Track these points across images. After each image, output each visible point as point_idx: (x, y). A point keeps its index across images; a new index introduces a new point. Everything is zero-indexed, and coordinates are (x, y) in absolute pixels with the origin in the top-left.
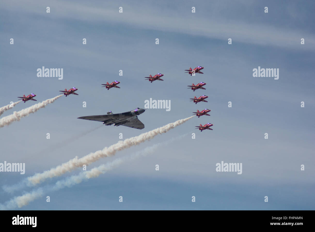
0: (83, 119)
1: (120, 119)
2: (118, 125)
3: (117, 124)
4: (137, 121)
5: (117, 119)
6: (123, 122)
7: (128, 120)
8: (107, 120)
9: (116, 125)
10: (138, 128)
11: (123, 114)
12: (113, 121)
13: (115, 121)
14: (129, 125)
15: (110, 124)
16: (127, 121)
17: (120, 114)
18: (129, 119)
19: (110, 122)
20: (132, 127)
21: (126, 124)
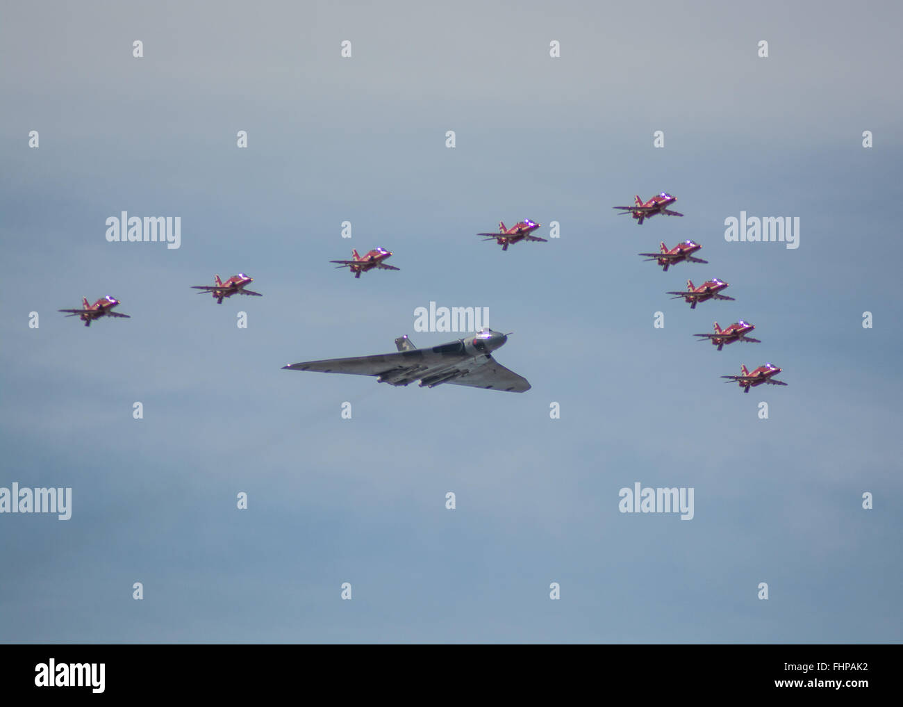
0: (303, 369)
1: (432, 367)
2: (434, 385)
3: (429, 381)
4: (494, 370)
5: (420, 366)
6: (445, 375)
7: (461, 369)
8: (389, 371)
9: (425, 382)
10: (508, 390)
11: (436, 350)
12: (408, 374)
13: (413, 372)
14: (469, 381)
15: (405, 382)
16: (458, 371)
17: (427, 351)
18: (461, 365)
19: (401, 377)
20: (488, 387)
21: (458, 378)
